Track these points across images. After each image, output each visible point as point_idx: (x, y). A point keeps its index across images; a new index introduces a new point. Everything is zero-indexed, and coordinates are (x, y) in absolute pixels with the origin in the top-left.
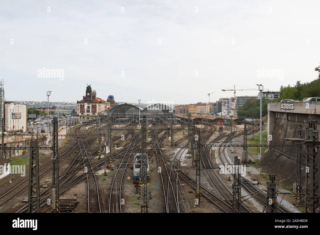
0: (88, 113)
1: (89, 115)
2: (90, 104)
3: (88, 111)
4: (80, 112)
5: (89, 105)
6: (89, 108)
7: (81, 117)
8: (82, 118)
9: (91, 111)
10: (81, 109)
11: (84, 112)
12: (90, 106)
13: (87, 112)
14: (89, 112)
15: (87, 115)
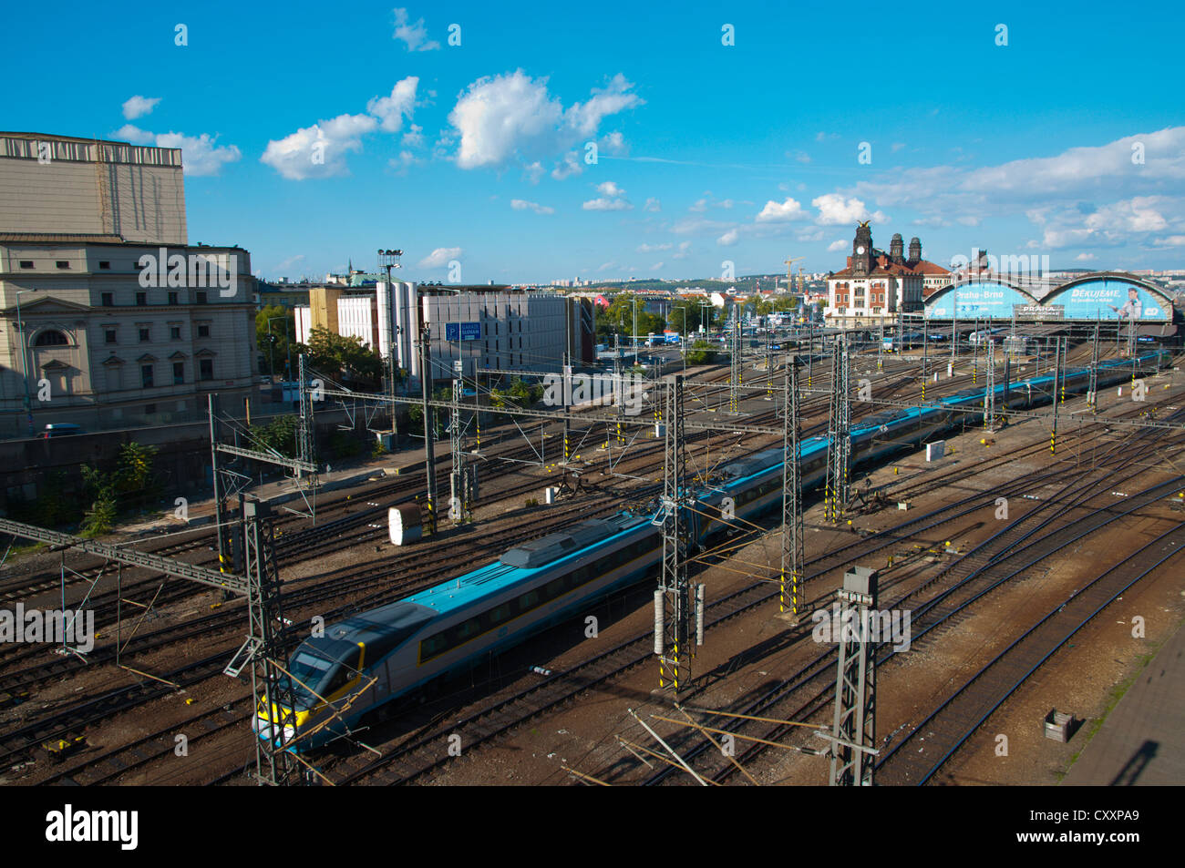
0: (859, 310)
1: (861, 314)
2: (867, 280)
3: (859, 304)
4: (836, 307)
5: (861, 285)
6: (863, 294)
7: (837, 321)
8: (840, 321)
9: (867, 304)
10: (838, 297)
11: (848, 307)
12: (863, 289)
13: (855, 306)
14: (863, 306)
15: (857, 314)
